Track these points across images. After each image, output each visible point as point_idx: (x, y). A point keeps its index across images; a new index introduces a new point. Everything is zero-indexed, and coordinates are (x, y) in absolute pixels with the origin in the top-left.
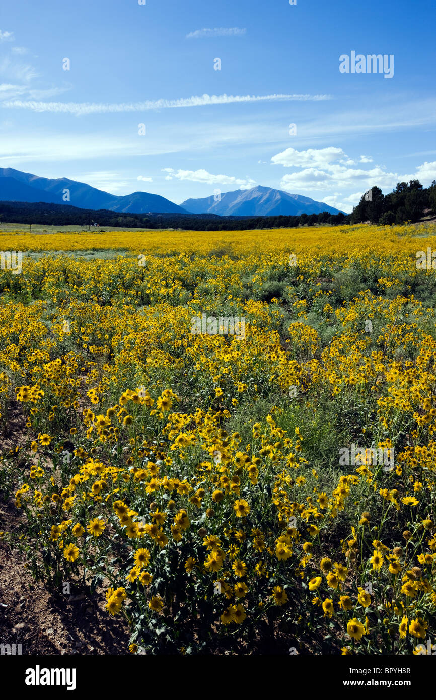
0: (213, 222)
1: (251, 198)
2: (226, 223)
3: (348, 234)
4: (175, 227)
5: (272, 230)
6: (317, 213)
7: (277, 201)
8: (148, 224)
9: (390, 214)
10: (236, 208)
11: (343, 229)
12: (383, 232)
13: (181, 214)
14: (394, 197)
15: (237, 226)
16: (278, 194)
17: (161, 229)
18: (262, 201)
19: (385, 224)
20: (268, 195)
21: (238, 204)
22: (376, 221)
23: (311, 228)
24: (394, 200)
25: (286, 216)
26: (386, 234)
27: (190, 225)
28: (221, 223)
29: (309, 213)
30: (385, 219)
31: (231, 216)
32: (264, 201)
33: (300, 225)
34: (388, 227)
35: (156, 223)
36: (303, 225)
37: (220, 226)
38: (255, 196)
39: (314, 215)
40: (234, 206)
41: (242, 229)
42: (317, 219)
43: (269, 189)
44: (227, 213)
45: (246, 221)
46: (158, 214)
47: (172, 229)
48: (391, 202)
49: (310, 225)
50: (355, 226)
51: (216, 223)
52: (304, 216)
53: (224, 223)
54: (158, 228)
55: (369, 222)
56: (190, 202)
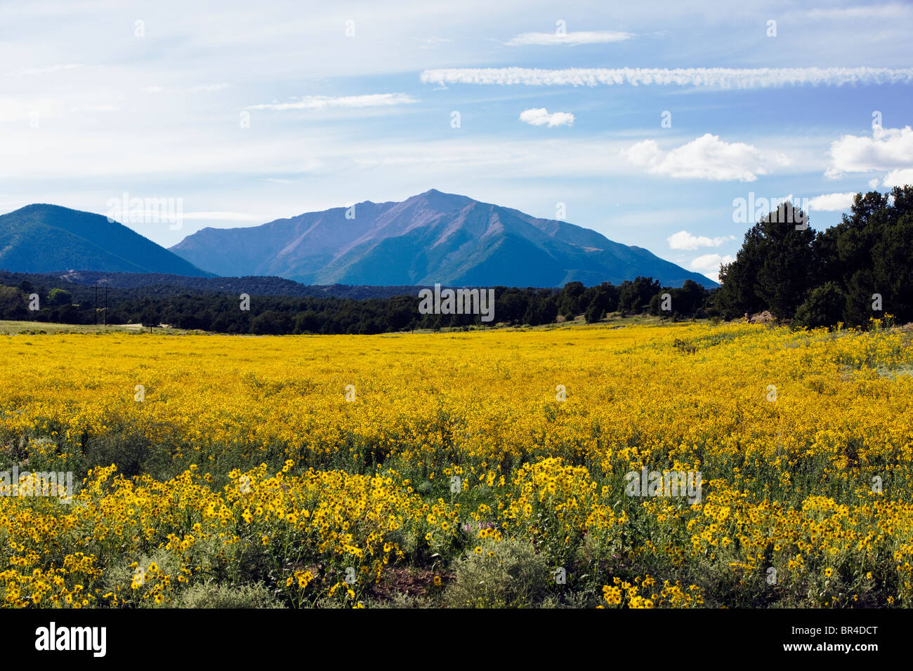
0: (277, 307)
1: (408, 230)
2: (322, 309)
3: (697, 356)
4: (151, 321)
5: (470, 334)
6: (616, 283)
7: (492, 240)
8: (61, 309)
9: (832, 292)
10: (356, 260)
11: (681, 337)
12: (801, 352)
13: (175, 277)
14: (845, 236)
15: (356, 320)
16: (495, 217)
17: (103, 327)
18: (443, 239)
19: (812, 325)
20: (460, 220)
21: (362, 247)
22: (787, 314)
23: (597, 330)
24: (844, 247)
25: (516, 291)
26: (808, 360)
27: (200, 315)
28: (303, 307)
29: (591, 282)
30: (816, 306)
31: (339, 288)
32: (449, 238)
33: (560, 317)
34: (820, 334)
35: (87, 305)
36: (570, 319)
37: (299, 317)
38: (420, 223)
39: (608, 289)
40: (350, 255)
41: (372, 330)
42: (616, 299)
43: (467, 200)
44: (327, 278)
45: (384, 305)
46: (102, 275)
47: (139, 326)
48: (836, 254)
49: (594, 319)
50: (724, 327)
51: (287, 308)
52: (576, 290)
53: (314, 308)
54: (94, 321)
55: (769, 316)
56: (208, 237)
